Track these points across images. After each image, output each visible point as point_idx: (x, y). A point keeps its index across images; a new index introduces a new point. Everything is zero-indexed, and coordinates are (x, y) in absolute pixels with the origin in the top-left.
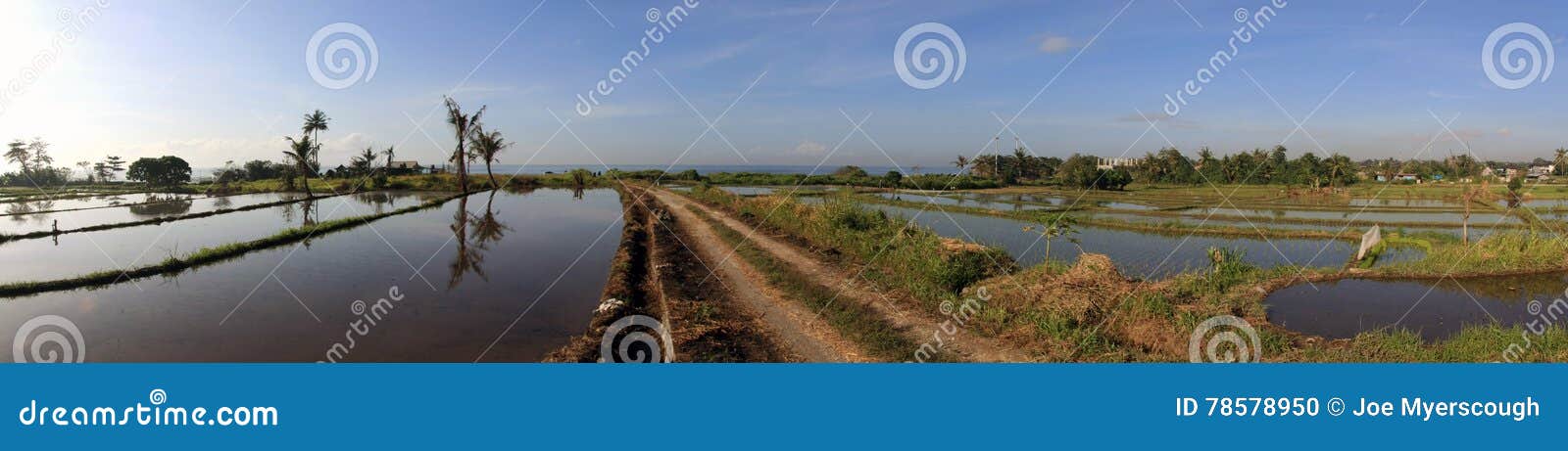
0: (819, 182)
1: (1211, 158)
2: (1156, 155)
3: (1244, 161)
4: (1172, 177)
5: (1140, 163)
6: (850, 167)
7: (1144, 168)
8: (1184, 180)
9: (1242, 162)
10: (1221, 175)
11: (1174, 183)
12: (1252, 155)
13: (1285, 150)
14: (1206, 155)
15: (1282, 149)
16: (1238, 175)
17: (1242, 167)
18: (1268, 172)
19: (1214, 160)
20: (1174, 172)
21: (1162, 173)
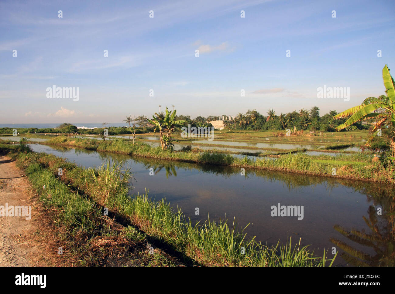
0: (43, 132)
1: (275, 115)
2: (244, 114)
3: (293, 117)
4: (253, 126)
5: (235, 119)
6: (66, 124)
7: (238, 122)
8: (259, 128)
9: (291, 117)
10: (279, 125)
11: (254, 129)
12: (299, 113)
13: (318, 109)
14: (271, 113)
15: (316, 109)
16: (289, 125)
17: (292, 120)
18: (306, 123)
19: (276, 116)
20: (254, 124)
21: (247, 124)
